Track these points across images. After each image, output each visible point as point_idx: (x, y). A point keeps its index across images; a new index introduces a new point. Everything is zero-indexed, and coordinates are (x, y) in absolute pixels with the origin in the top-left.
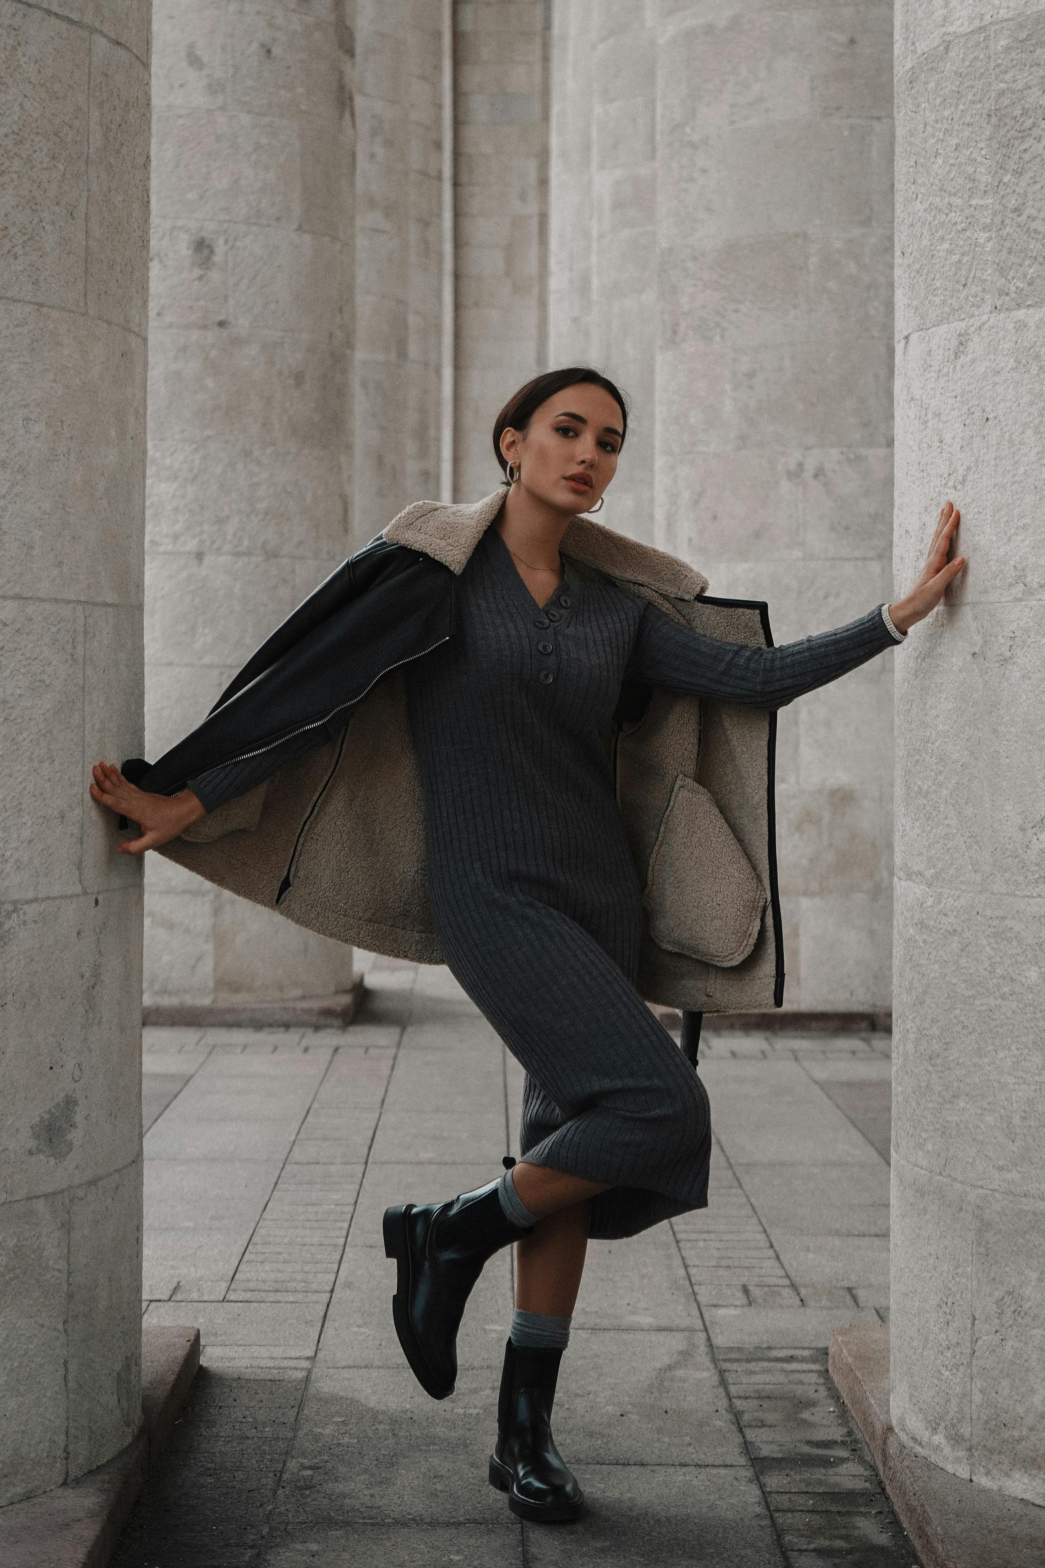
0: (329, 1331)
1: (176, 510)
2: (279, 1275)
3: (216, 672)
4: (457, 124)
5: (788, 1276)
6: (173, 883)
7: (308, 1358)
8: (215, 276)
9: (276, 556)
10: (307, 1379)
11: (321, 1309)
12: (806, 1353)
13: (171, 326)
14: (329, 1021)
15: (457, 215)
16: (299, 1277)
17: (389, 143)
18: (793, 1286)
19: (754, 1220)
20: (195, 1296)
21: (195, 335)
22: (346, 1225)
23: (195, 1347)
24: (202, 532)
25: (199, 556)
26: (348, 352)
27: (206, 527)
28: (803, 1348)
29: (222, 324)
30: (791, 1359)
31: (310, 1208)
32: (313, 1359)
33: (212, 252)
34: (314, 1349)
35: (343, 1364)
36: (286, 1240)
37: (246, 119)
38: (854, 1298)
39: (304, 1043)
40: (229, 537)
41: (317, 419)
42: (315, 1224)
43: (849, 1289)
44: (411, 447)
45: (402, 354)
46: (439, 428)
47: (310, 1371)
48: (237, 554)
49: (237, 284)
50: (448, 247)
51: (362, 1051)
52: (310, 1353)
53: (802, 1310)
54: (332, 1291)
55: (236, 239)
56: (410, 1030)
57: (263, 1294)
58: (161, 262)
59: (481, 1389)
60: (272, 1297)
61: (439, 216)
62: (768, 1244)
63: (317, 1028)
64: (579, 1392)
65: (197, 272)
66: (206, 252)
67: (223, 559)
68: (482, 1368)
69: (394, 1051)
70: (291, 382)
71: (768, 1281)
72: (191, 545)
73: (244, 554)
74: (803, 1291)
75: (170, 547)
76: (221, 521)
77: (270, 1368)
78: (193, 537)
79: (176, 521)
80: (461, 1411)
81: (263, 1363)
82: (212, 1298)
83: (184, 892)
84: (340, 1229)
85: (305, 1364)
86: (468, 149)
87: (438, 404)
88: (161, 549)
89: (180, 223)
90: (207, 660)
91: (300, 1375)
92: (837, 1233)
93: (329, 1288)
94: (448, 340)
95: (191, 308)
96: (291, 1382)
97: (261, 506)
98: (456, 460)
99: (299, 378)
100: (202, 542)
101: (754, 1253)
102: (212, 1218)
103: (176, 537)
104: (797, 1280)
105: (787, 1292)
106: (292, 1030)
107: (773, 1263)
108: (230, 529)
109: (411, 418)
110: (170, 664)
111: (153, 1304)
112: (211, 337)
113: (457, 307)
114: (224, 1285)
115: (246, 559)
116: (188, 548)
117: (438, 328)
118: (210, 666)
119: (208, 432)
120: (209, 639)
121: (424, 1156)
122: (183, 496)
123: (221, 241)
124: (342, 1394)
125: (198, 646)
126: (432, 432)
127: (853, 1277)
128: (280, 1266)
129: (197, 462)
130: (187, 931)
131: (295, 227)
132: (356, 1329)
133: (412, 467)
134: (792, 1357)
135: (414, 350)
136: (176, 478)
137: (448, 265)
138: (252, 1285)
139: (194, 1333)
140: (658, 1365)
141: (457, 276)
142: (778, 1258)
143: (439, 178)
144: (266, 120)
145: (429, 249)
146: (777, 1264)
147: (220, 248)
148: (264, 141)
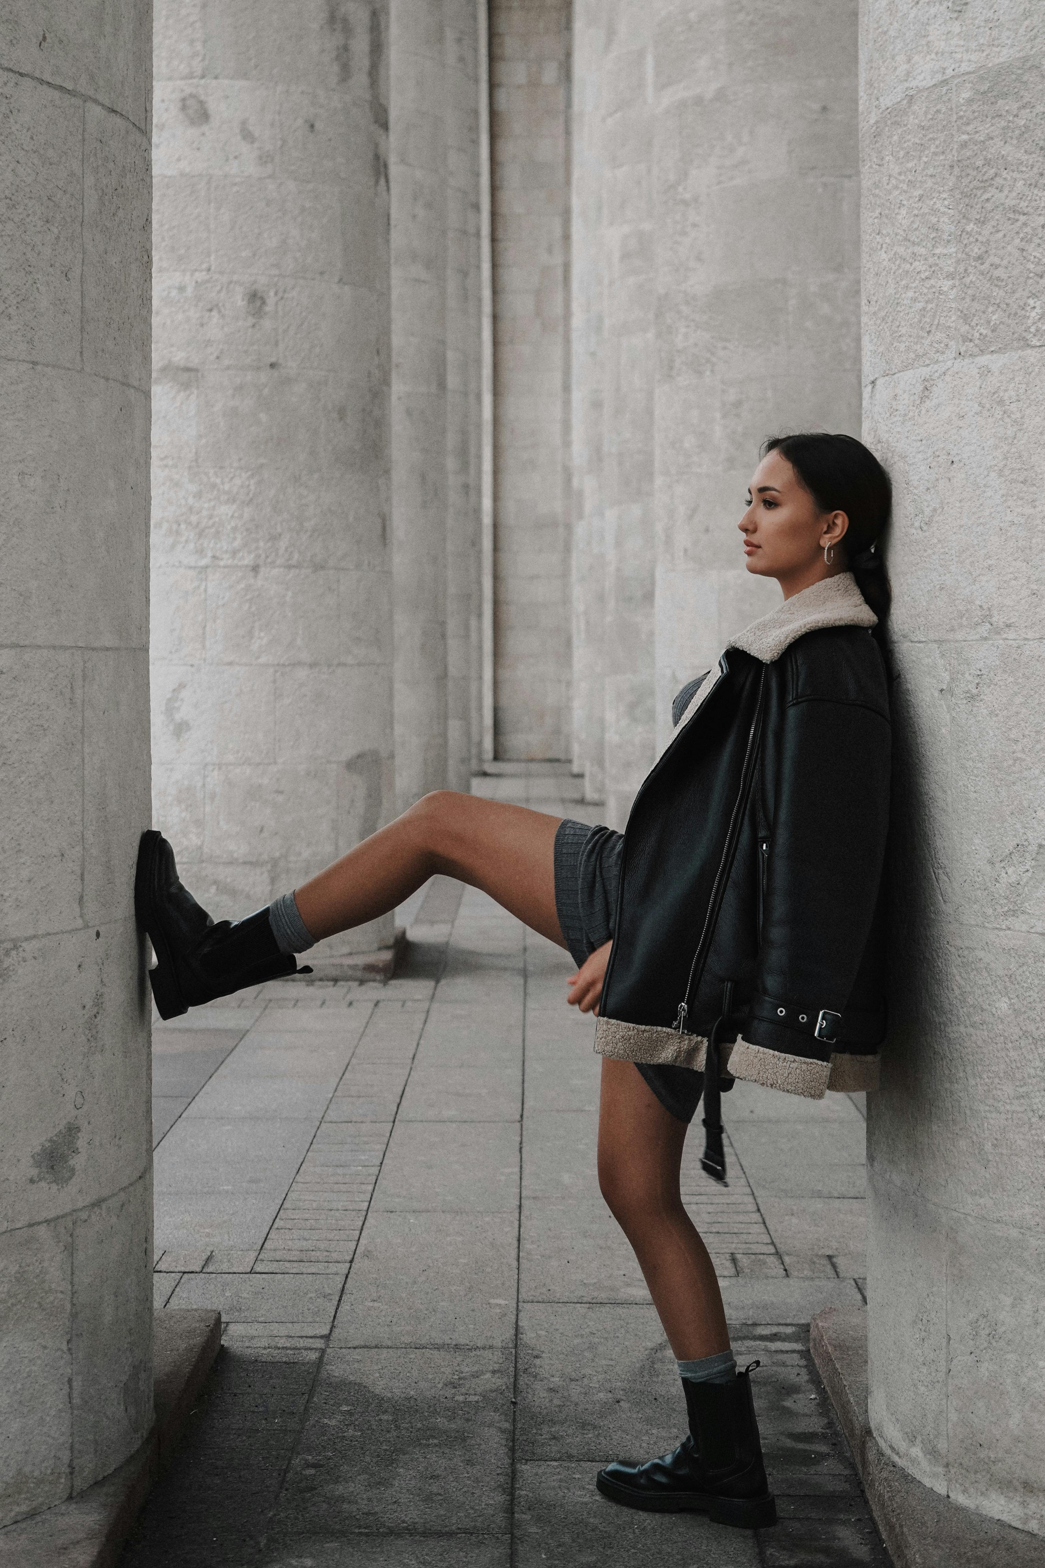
0: (345, 1307)
1: (235, 529)
2: (304, 1243)
3: (271, 670)
4: (494, 189)
5: (773, 1243)
6: (235, 855)
7: (322, 1337)
8: (267, 324)
9: (323, 568)
10: (320, 1362)
11: (340, 1280)
12: (789, 1330)
13: (228, 368)
14: (372, 975)
15: (495, 266)
16: (322, 1245)
17: (429, 206)
18: (778, 1254)
19: (743, 1181)
20: (225, 1267)
21: (249, 377)
22: (370, 1188)
23: (217, 1327)
24: (257, 548)
25: (255, 569)
26: (385, 388)
27: (261, 544)
28: (787, 1325)
29: (272, 366)
30: (774, 1337)
31: (340, 1171)
32: (327, 1338)
33: (264, 303)
34: (328, 1327)
35: (356, 1343)
36: (315, 1205)
37: (291, 186)
38: (834, 1266)
39: (349, 997)
40: (281, 551)
41: (357, 447)
42: (343, 1188)
43: (830, 1257)
44: (451, 463)
45: (442, 385)
46: (479, 447)
47: (323, 1351)
48: (290, 567)
49: (285, 331)
50: (487, 293)
51: (400, 1004)
52: (325, 1331)
53: (785, 1281)
54: (351, 1262)
55: (285, 291)
56: (443, 982)
57: (288, 1265)
58: (220, 312)
59: (483, 1373)
60: (295, 1268)
61: (479, 267)
62: (755, 1208)
63: (362, 982)
64: (574, 1375)
65: (251, 320)
66: (258, 303)
67: (275, 572)
68: (484, 1348)
69: (426, 1005)
70: (335, 415)
71: (756, 1248)
72: (248, 560)
73: (294, 566)
74: (787, 1259)
75: (230, 562)
76: (274, 538)
77: (286, 1348)
78: (250, 552)
79: (235, 539)
80: (461, 1398)
81: (282, 1342)
82: (241, 1270)
83: (245, 863)
84: (364, 1192)
85: (319, 1344)
86: (504, 209)
87: (479, 426)
88: (222, 563)
89: (235, 278)
90: (263, 660)
91: (313, 1356)
92: (819, 1195)
93: (349, 1258)
94: (487, 372)
95: (246, 352)
96: (303, 1364)
97: (309, 525)
98: (496, 472)
99: (342, 412)
100: (258, 556)
101: (741, 1218)
102: (251, 1181)
103: (234, 553)
104: (782, 1248)
105: (772, 1260)
106: (342, 983)
107: (760, 1228)
108: (283, 544)
109: (451, 440)
110: (230, 664)
111: (186, 1275)
112: (264, 377)
113: (496, 343)
114: (253, 1255)
115: (297, 571)
116: (246, 562)
117: (478, 361)
118: (266, 665)
119: (262, 460)
120: (265, 641)
121: (447, 1113)
122: (241, 517)
123: (272, 294)
124: (352, 1378)
125: (255, 647)
126: (473, 450)
127: (835, 1245)
128: (306, 1234)
129: (252, 487)
130: (248, 897)
131: (336, 280)
132: (371, 1304)
133: (453, 481)
134: (775, 1335)
135: (453, 381)
136: (234, 501)
137: (487, 308)
138: (278, 1255)
139: (214, 1316)
140: (650, 1345)
141: (495, 318)
142: (764, 1223)
143: (478, 235)
144: (310, 186)
145: (467, 296)
146: (763, 1230)
147: (271, 299)
148: (307, 205)
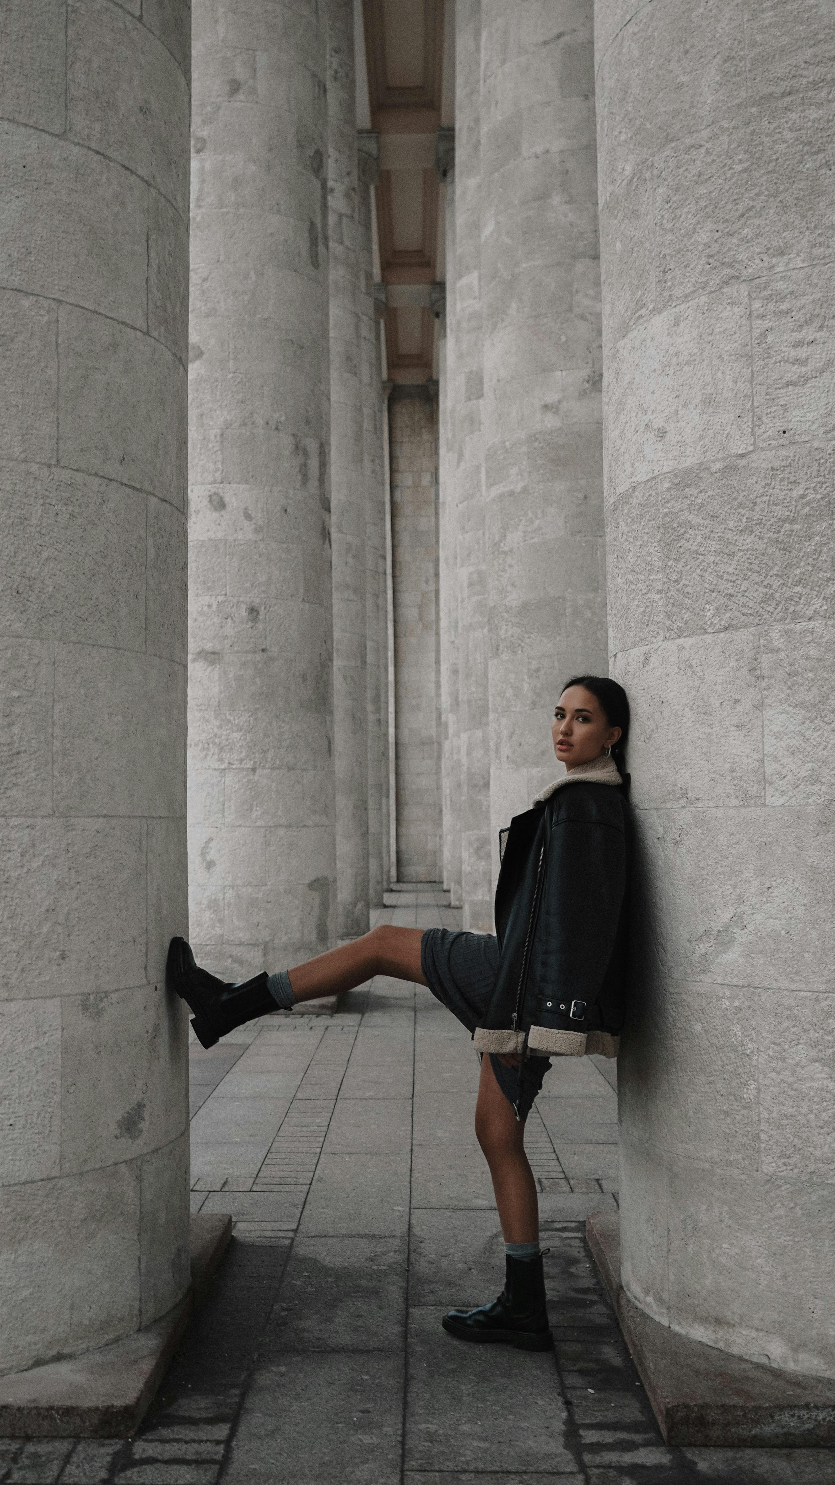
0: (306, 1212)
1: (241, 747)
2: (283, 1173)
3: (263, 830)
4: (394, 547)
5: (563, 1172)
6: (243, 940)
7: (292, 1230)
8: (260, 626)
9: (293, 769)
10: (291, 1246)
11: (304, 1195)
12: (573, 1225)
13: (238, 652)
14: (324, 1011)
15: (394, 591)
16: (293, 1174)
17: (355, 557)
18: (566, 1178)
19: (545, 1134)
20: (235, 1188)
21: (250, 657)
22: (322, 1139)
23: (229, 1224)
24: (255, 758)
25: (254, 770)
26: (329, 663)
27: (257, 755)
28: (572, 1222)
29: (263, 650)
30: (564, 1229)
31: (304, 1129)
32: (295, 1231)
33: (258, 613)
34: (296, 1224)
35: (313, 1234)
36: (289, 1150)
37: (274, 545)
38: (600, 1186)
39: (310, 1025)
40: (269, 760)
41: (314, 698)
42: (305, 1139)
43: (598, 1180)
44: (370, 707)
45: (364, 662)
46: (387, 697)
47: (293, 1239)
48: (273, 769)
49: (271, 630)
50: (390, 608)
51: (340, 1028)
52: (294, 1226)
53: (571, 1195)
54: (310, 1184)
55: (270, 607)
56: (367, 1015)
57: (272, 1186)
58: (232, 619)
59: (389, 1252)
60: (276, 1188)
61: (385, 592)
62: (552, 1151)
63: (318, 1015)
64: (444, 1253)
65: (250, 624)
66: (255, 613)
67: (266, 771)
68: (389, 1237)
69: (356, 1028)
70: (300, 679)
71: (553, 1175)
72: (249, 764)
73: (277, 768)
74: (572, 1182)
75: (239, 766)
76: (265, 752)
77: (271, 1237)
78: (250, 760)
79: (241, 752)
80: (376, 1267)
81: (269, 1234)
82: (245, 1189)
83: (248, 944)
84: (319, 1142)
85: (291, 1234)
86: (400, 558)
87: (387, 685)
88: (234, 767)
89: (241, 599)
90: (258, 823)
91: (287, 1242)
92: (589, 1142)
93: (309, 1182)
94: (391, 654)
95: (248, 643)
96: (282, 1247)
97: (285, 744)
98: (397, 712)
99: (304, 678)
100: (255, 763)
101: (545, 1156)
102: (251, 1136)
103: (241, 760)
104: (569, 1175)
105: (563, 1183)
106: (306, 1016)
107: (555, 1163)
108: (269, 756)
109: (369, 694)
110: (239, 826)
111: (212, 1193)
112: (258, 657)
113: (396, 636)
114: (251, 1180)
115: (278, 771)
116: (248, 766)
117: (386, 647)
118: (261, 827)
119: (257, 706)
120: (259, 813)
121: (369, 1094)
122: (245, 739)
123: (263, 608)
124: (310, 1255)
125: (254, 817)
126: (383, 699)
127: (600, 1173)
128: (284, 1168)
129: (252, 722)
130: (250, 964)
131: (301, 599)
132: (322, 1210)
133: (371, 717)
134: (565, 1228)
135: (370, 658)
136: (241, 730)
137: (390, 616)
138: (267, 1180)
139: (228, 1217)
140: (489, 1234)
141: (395, 622)
142: (558, 1159)
143: (385, 573)
144: (285, 546)
145: (379, 608)
146: (558, 1164)
147: (262, 611)
148: (283, 556)
